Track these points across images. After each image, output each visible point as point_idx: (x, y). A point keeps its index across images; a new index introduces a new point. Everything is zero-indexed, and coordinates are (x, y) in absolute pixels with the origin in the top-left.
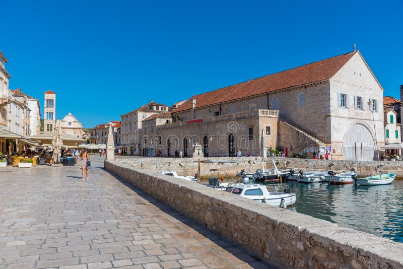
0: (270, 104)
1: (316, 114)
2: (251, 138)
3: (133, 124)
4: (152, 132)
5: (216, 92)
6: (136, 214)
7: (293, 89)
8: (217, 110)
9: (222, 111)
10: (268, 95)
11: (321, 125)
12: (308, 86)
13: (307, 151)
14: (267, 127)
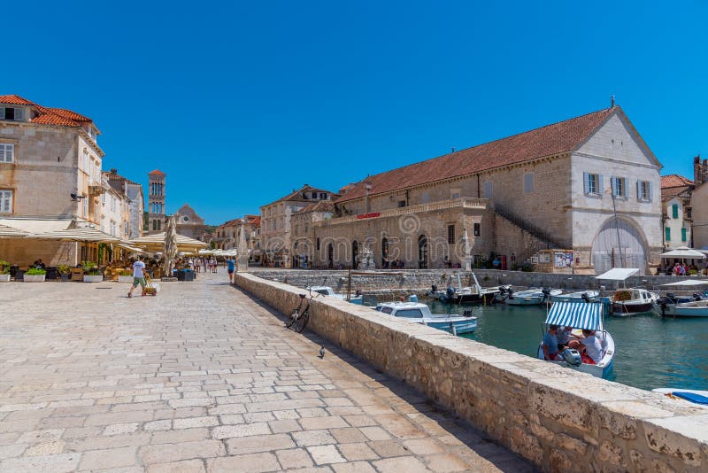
0: (481, 189)
1: (550, 204)
2: (451, 240)
3: (278, 220)
4: (306, 231)
5: (401, 170)
6: (265, 334)
7: (516, 166)
8: (403, 198)
9: (410, 200)
10: (478, 175)
11: (558, 221)
12: (538, 161)
13: (534, 261)
14: (475, 224)
